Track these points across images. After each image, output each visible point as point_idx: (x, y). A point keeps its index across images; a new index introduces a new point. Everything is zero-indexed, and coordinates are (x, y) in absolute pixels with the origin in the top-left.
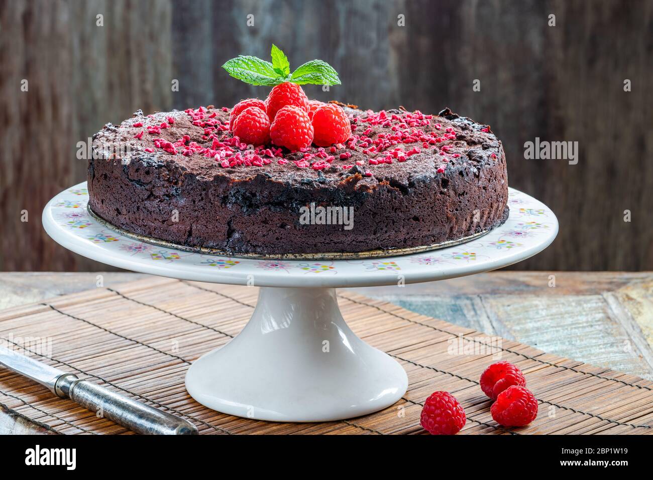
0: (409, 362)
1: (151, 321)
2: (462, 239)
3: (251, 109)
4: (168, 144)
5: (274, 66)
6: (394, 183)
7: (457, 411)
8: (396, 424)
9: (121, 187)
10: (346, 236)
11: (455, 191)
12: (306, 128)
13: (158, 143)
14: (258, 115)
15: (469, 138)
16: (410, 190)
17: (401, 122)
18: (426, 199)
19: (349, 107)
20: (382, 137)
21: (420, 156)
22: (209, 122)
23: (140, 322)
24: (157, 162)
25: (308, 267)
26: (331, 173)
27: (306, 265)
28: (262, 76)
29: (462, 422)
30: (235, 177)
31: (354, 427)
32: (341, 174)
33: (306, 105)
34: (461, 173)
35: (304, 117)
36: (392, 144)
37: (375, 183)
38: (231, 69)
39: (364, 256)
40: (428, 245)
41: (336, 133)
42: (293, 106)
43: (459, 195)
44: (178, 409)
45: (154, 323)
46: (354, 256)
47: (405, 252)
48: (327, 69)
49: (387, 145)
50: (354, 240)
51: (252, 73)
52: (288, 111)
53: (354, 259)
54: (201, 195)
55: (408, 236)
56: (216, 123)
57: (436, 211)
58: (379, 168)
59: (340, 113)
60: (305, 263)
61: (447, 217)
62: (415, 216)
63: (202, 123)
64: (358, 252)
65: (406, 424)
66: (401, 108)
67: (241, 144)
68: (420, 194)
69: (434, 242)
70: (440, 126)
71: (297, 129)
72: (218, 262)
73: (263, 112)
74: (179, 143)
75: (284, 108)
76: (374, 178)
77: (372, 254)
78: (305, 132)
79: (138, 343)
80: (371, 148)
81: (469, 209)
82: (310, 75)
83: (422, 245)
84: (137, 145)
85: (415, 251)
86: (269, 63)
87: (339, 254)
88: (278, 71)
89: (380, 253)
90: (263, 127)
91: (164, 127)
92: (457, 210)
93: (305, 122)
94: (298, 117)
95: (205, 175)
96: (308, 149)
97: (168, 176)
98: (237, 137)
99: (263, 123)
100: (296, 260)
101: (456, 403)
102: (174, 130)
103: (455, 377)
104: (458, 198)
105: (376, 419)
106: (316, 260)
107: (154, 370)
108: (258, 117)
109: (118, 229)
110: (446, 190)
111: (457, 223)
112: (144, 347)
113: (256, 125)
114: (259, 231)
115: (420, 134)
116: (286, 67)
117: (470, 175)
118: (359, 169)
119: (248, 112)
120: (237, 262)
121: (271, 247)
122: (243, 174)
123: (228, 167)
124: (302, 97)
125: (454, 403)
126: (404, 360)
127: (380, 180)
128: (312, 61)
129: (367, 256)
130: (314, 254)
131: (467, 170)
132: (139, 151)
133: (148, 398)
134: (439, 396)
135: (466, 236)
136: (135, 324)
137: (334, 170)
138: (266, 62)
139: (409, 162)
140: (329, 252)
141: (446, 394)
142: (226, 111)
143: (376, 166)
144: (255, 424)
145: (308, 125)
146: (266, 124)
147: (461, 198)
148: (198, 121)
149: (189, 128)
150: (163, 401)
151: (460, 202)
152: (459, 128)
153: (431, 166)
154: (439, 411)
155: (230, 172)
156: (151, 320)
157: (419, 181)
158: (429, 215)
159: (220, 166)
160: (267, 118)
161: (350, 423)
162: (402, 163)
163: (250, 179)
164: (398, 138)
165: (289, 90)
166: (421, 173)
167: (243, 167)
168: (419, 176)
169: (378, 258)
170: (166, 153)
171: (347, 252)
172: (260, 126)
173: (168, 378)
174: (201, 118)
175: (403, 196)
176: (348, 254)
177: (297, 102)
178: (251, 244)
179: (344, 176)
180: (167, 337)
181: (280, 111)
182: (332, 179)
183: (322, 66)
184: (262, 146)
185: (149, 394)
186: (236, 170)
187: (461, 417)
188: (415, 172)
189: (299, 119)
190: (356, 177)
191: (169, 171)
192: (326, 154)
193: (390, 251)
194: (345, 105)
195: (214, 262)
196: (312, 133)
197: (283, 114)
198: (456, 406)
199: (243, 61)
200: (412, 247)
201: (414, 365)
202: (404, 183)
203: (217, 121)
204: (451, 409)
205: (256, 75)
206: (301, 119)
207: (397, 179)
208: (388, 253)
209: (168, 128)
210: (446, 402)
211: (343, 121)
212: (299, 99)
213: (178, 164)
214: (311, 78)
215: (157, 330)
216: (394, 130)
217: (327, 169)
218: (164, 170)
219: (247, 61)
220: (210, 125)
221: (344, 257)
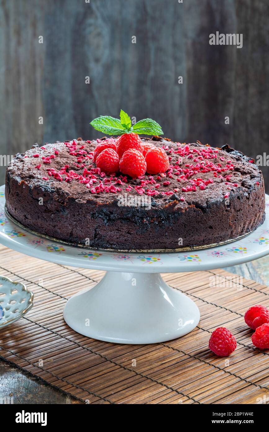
0: (200, 299)
1: (39, 267)
2: (238, 237)
3: (108, 150)
4: (56, 174)
5: (122, 122)
6: (197, 205)
7: (232, 340)
8: (193, 346)
9: (28, 202)
10: (168, 239)
11: (235, 209)
12: (142, 164)
13: (50, 173)
14: (112, 154)
15: (242, 170)
16: (207, 210)
17: (199, 155)
18: (217, 215)
19: (165, 140)
20: (187, 166)
21: (213, 186)
22: (80, 153)
23: (32, 267)
24: (51, 188)
25: (144, 259)
26: (159, 199)
27: (143, 257)
28: (114, 128)
29: (234, 347)
30: (99, 201)
31: (168, 348)
32: (165, 200)
33: (141, 147)
34: (238, 198)
35: (140, 157)
36: (195, 174)
37: (187, 206)
38: (96, 125)
39: (179, 251)
40: (218, 243)
41: (160, 166)
42: (134, 149)
43: (237, 211)
44: (59, 333)
45: (41, 268)
46: (173, 251)
47: (203, 247)
48: (154, 125)
49: (191, 174)
50: (173, 241)
51: (108, 127)
52: (131, 153)
53: (172, 253)
54: (78, 212)
55: (206, 238)
56: (84, 153)
57: (223, 222)
58: (188, 195)
59: (163, 154)
60: (142, 256)
61: (230, 225)
62: (210, 226)
63: (75, 153)
64: (175, 248)
65: (199, 346)
66: (198, 142)
67: (102, 173)
68: (213, 212)
69: (221, 241)
70: (223, 158)
71: (136, 165)
72: (89, 254)
73: (115, 152)
74: (63, 171)
75: (128, 151)
76: (185, 202)
77: (184, 250)
78: (141, 167)
79: (32, 283)
80: (182, 176)
81: (243, 220)
82: (144, 128)
83: (214, 243)
84: (37, 174)
85: (209, 247)
86: (119, 120)
87: (163, 250)
88: (124, 126)
89: (188, 248)
90: (115, 162)
91: (52, 157)
92: (235, 220)
93: (141, 160)
94: (137, 157)
95: (81, 198)
96: (143, 177)
97: (58, 198)
98: (99, 169)
99: (115, 160)
100: (137, 253)
101: (231, 336)
102: (58, 159)
103: (228, 311)
104: (236, 213)
105: (181, 342)
106: (149, 253)
107: (43, 303)
108: (112, 155)
109: (26, 227)
110: (229, 209)
111: (235, 228)
112: (36, 285)
113: (111, 161)
114: (114, 235)
115: (211, 165)
116: (129, 124)
117: (244, 198)
118: (177, 196)
119: (106, 152)
120: (100, 255)
121: (122, 245)
122: (105, 199)
123: (95, 193)
124: (139, 142)
125: (229, 335)
126: (196, 297)
127: (189, 204)
128: (146, 119)
129: (180, 251)
130: (148, 250)
131: (242, 195)
132: (38, 179)
133: (40, 324)
134: (220, 331)
135: (240, 235)
136: (30, 268)
137: (160, 197)
138: (116, 119)
139: (207, 190)
140: (157, 248)
141: (225, 330)
142: (89, 143)
143: (186, 193)
144: (107, 345)
145: (143, 162)
146: (117, 160)
147: (238, 213)
148: (73, 152)
149: (68, 158)
150: (50, 327)
151: (238, 215)
152: (235, 159)
153: (220, 194)
154: (221, 341)
155: (97, 197)
156: (39, 265)
157: (213, 204)
158: (218, 225)
159: (90, 192)
160: (118, 156)
161: (165, 345)
162: (202, 191)
163: (109, 203)
164: (198, 169)
165: (131, 138)
166: (215, 198)
167: (105, 193)
168: (213, 201)
169: (187, 251)
170: (56, 180)
171: (168, 248)
172: (113, 161)
173: (52, 309)
174: (75, 149)
175: (203, 214)
176: (169, 250)
177: (136, 146)
178: (109, 243)
179: (167, 201)
180: (50, 279)
181: (126, 153)
182: (160, 203)
183: (151, 123)
184: (115, 173)
185: (41, 321)
186: (100, 196)
187: (233, 344)
188: (211, 198)
189: (138, 159)
190: (175, 202)
191: (58, 194)
192: (154, 181)
193: (195, 248)
194: (163, 138)
195: (86, 254)
196: (145, 167)
197: (128, 155)
198: (231, 337)
199: (102, 119)
200: (207, 245)
201: (203, 301)
202: (204, 205)
203: (85, 151)
204: (227, 339)
205: (110, 128)
206: (139, 158)
207: (200, 202)
208: (193, 248)
209: (55, 158)
210: (225, 335)
211: (165, 159)
212: (138, 144)
213: (64, 191)
214: (145, 131)
215: (43, 273)
216: (195, 162)
217: (156, 195)
218: (55, 194)
219: (105, 119)
220: (80, 155)
221: (166, 252)
